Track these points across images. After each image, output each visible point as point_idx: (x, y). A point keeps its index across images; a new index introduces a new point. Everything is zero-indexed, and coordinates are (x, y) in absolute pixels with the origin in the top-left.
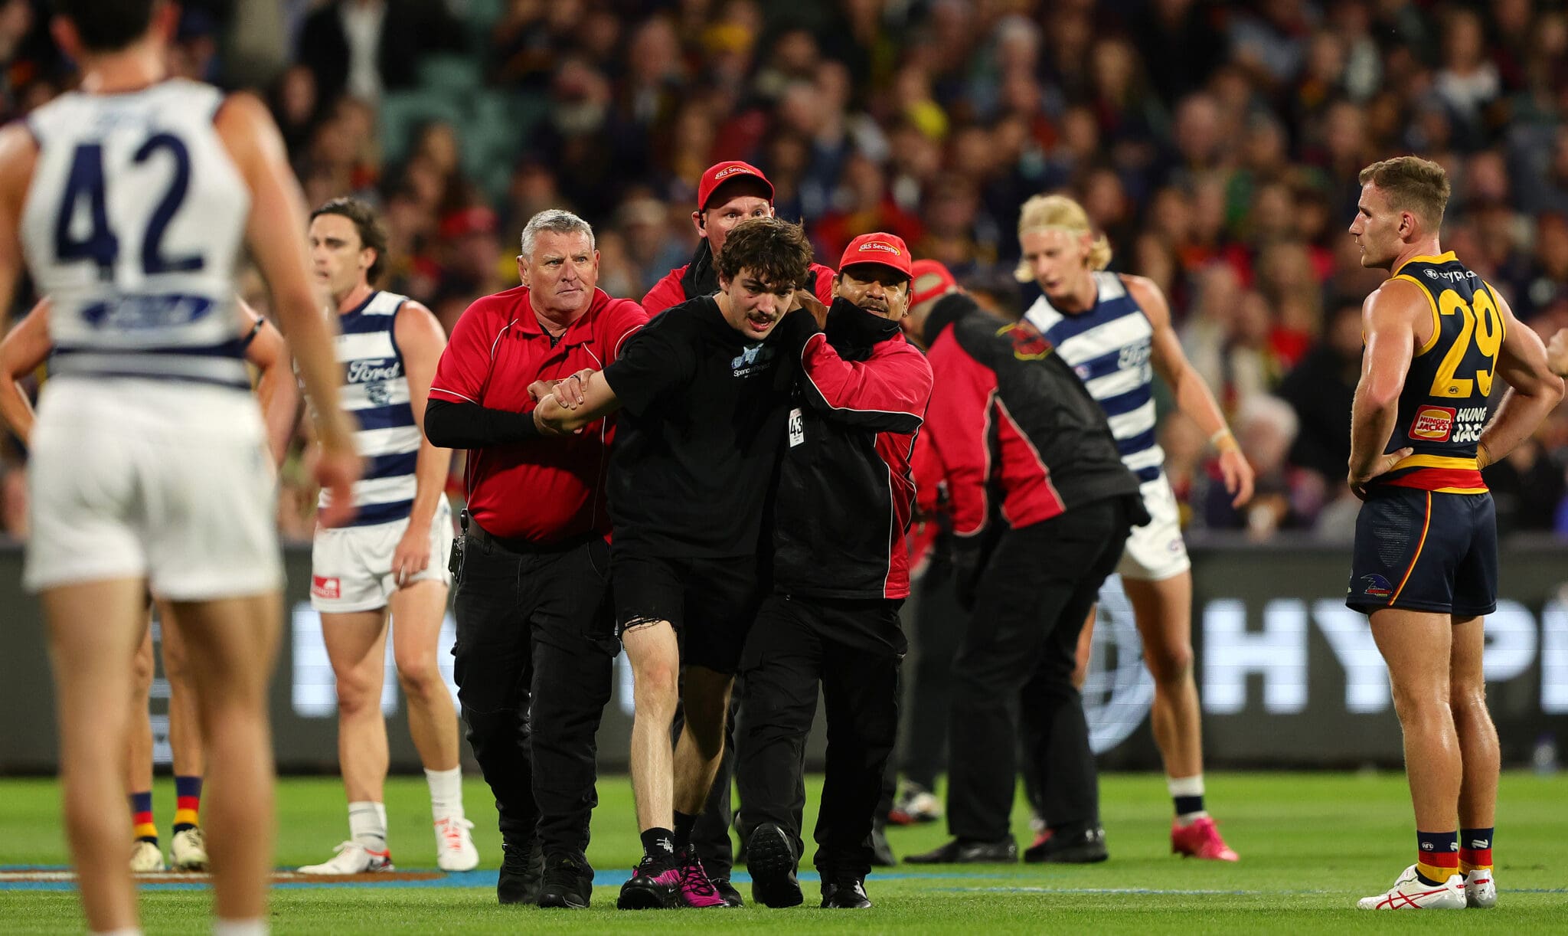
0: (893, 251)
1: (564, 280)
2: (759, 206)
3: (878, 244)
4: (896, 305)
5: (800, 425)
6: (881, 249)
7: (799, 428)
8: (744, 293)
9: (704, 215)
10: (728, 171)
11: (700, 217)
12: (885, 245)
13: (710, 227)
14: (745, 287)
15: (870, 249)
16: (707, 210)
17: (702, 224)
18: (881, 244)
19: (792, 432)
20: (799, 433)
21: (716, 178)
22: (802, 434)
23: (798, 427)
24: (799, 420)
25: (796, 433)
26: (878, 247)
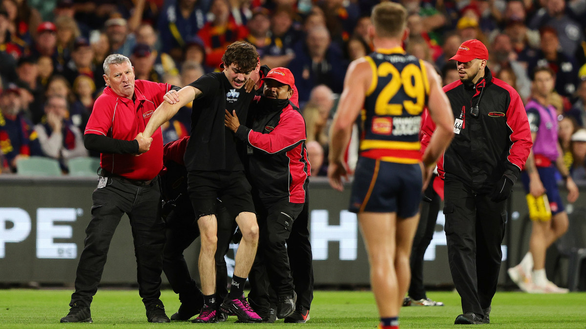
1: (123, 82)
8: (233, 72)
14: (233, 70)
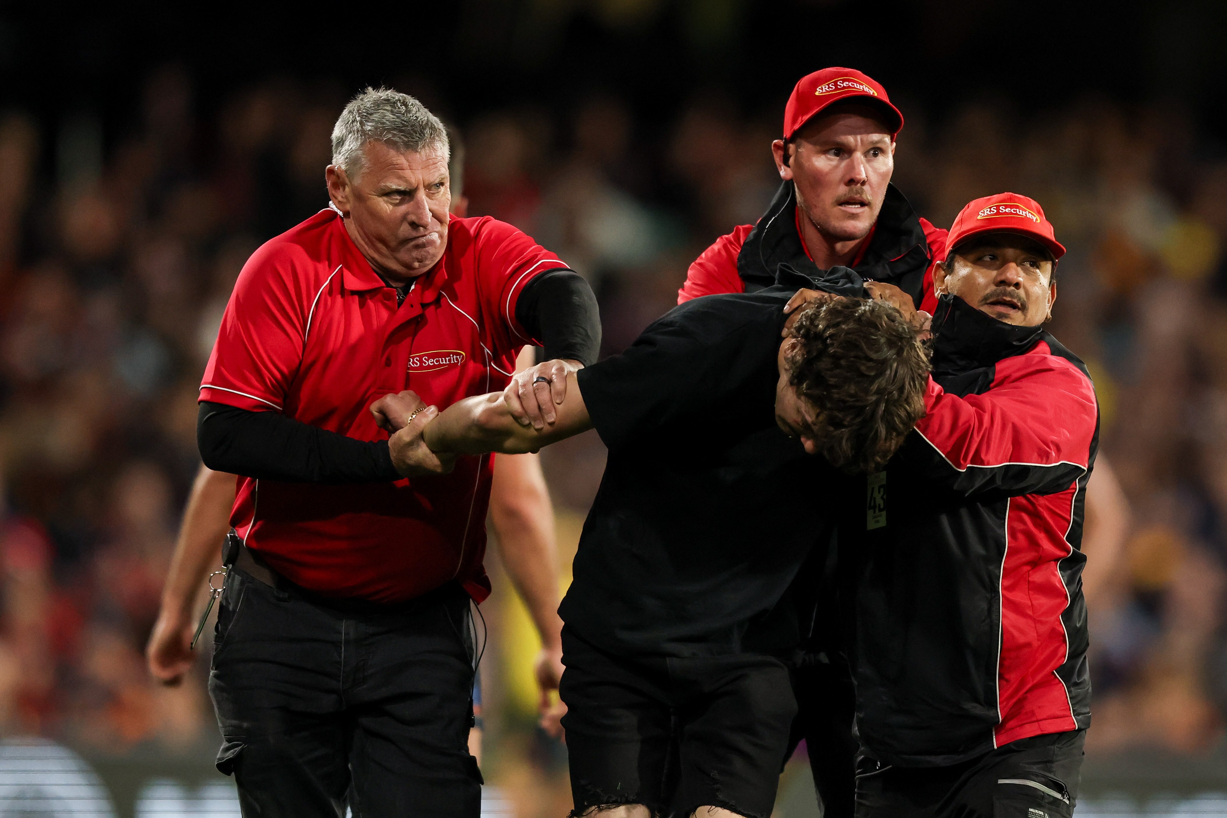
0: (1029, 216)
1: (413, 223)
2: (877, 142)
3: (1006, 206)
4: (1037, 298)
5: (882, 498)
6: (1011, 213)
7: (882, 502)
9: (792, 147)
10: (836, 84)
11: (785, 149)
12: (1017, 207)
13: (799, 165)
15: (995, 214)
16: (799, 140)
17: (786, 162)
18: (1011, 207)
19: (870, 508)
20: (880, 510)
21: (817, 93)
22: (884, 513)
23: (880, 501)
24: (882, 490)
25: (877, 510)
26: (1007, 210)
